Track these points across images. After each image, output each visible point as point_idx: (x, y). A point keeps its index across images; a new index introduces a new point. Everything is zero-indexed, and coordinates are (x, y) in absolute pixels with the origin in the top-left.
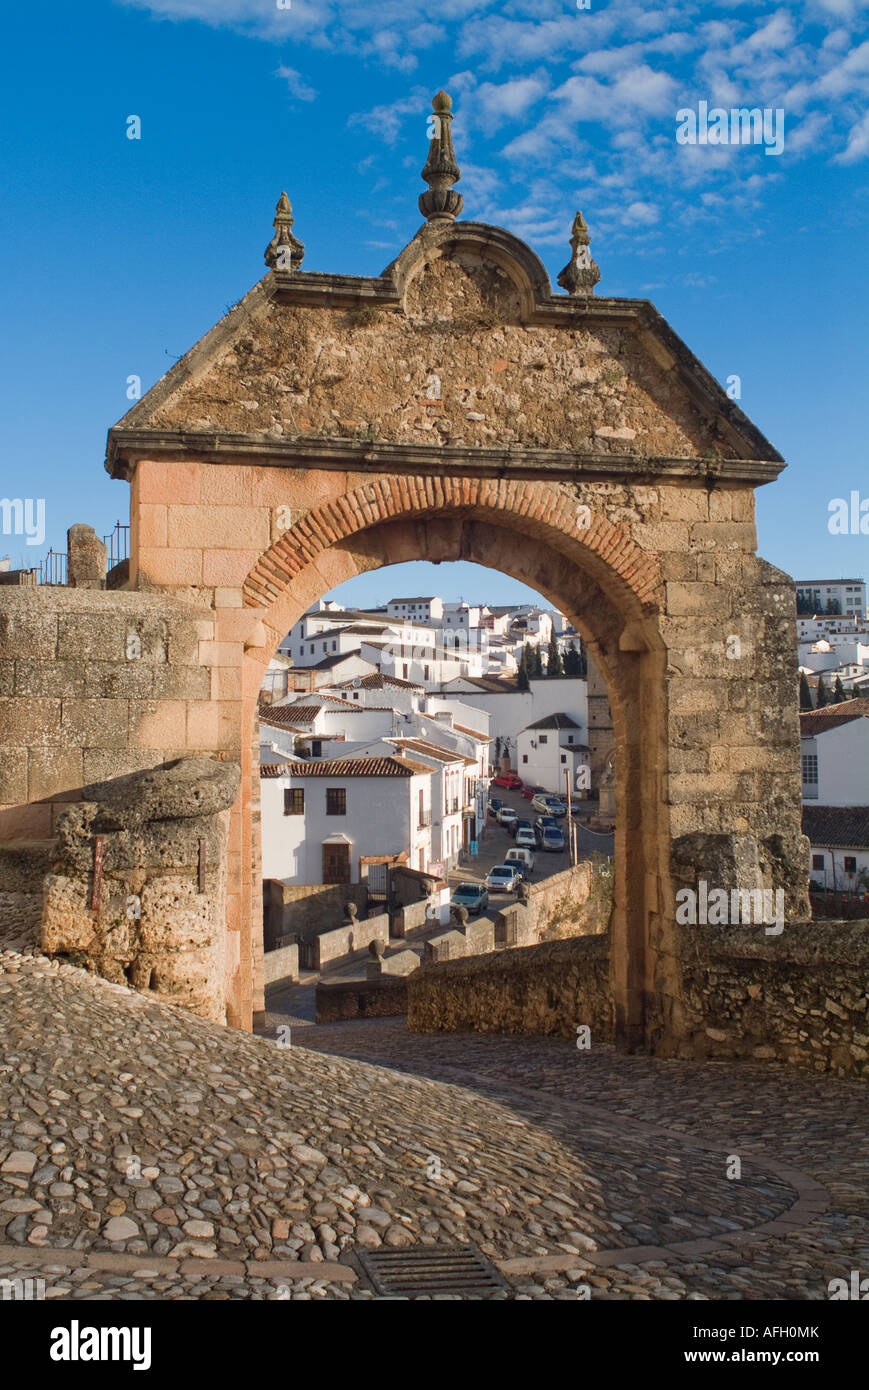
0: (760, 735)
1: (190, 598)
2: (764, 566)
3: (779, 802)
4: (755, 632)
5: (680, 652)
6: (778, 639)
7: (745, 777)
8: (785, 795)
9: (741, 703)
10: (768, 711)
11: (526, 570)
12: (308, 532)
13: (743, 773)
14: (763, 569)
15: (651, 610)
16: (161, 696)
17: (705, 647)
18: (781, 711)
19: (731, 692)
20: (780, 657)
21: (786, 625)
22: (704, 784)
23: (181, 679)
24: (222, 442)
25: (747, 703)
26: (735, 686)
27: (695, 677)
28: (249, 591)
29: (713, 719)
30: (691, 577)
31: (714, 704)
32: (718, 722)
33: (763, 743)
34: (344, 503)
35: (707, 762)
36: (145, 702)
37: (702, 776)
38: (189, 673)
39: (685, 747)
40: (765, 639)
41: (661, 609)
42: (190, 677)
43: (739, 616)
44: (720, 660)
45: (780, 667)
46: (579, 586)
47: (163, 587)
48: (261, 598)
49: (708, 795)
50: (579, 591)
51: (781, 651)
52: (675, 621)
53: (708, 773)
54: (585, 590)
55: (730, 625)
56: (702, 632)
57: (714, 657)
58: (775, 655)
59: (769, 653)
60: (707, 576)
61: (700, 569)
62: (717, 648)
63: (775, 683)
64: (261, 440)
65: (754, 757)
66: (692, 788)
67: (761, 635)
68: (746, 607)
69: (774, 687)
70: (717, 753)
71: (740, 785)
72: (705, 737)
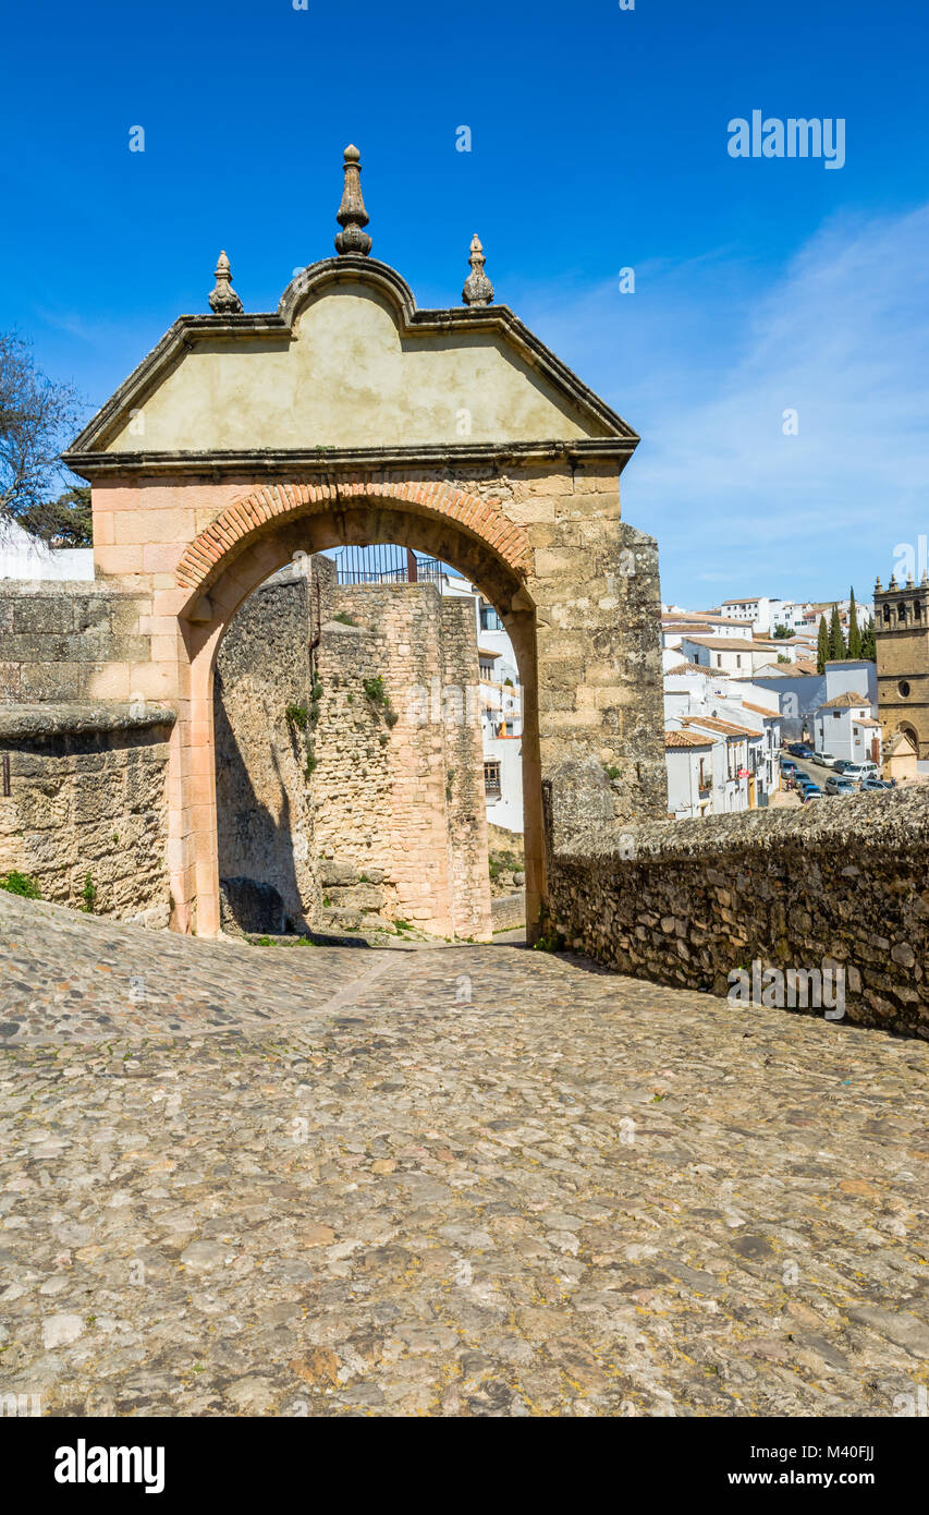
0: (624, 677)
1: (131, 584)
2: (627, 530)
3: (643, 733)
4: (620, 586)
5: (548, 608)
6: (641, 594)
7: (610, 713)
8: (649, 729)
9: (606, 650)
10: (632, 655)
11: (430, 547)
12: (226, 525)
13: (609, 710)
14: (626, 532)
15: (522, 573)
16: (107, 658)
17: (571, 603)
18: (644, 656)
19: (597, 641)
20: (643, 609)
21: (649, 580)
22: (571, 719)
23: (124, 646)
24: (148, 460)
25: (612, 650)
26: (600, 638)
27: (561, 629)
28: (180, 575)
29: (579, 664)
30: (558, 544)
31: (580, 652)
32: (584, 667)
33: (628, 683)
34: (254, 501)
35: (574, 701)
36: (93, 664)
37: (571, 713)
38: (132, 641)
39: (554, 689)
40: (629, 592)
41: (530, 572)
42: (132, 644)
43: (603, 575)
44: (585, 613)
45: (643, 617)
46: (476, 556)
47: (112, 575)
48: (189, 580)
49: (577, 729)
50: (477, 562)
51: (644, 603)
52: (543, 582)
53: (574, 710)
54: (482, 561)
55: (594, 582)
56: (568, 589)
57: (580, 612)
58: (638, 606)
59: (632, 606)
60: (572, 541)
61: (566, 537)
62: (584, 603)
63: (639, 631)
64: (178, 456)
65: (620, 696)
66: (560, 723)
67: (624, 590)
68: (610, 567)
69: (637, 635)
70: (584, 694)
71: (605, 721)
72: (571, 679)
